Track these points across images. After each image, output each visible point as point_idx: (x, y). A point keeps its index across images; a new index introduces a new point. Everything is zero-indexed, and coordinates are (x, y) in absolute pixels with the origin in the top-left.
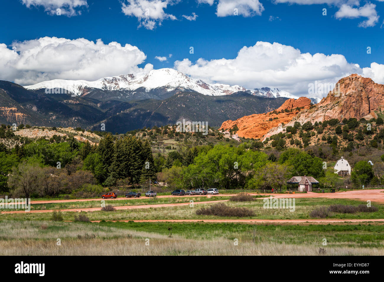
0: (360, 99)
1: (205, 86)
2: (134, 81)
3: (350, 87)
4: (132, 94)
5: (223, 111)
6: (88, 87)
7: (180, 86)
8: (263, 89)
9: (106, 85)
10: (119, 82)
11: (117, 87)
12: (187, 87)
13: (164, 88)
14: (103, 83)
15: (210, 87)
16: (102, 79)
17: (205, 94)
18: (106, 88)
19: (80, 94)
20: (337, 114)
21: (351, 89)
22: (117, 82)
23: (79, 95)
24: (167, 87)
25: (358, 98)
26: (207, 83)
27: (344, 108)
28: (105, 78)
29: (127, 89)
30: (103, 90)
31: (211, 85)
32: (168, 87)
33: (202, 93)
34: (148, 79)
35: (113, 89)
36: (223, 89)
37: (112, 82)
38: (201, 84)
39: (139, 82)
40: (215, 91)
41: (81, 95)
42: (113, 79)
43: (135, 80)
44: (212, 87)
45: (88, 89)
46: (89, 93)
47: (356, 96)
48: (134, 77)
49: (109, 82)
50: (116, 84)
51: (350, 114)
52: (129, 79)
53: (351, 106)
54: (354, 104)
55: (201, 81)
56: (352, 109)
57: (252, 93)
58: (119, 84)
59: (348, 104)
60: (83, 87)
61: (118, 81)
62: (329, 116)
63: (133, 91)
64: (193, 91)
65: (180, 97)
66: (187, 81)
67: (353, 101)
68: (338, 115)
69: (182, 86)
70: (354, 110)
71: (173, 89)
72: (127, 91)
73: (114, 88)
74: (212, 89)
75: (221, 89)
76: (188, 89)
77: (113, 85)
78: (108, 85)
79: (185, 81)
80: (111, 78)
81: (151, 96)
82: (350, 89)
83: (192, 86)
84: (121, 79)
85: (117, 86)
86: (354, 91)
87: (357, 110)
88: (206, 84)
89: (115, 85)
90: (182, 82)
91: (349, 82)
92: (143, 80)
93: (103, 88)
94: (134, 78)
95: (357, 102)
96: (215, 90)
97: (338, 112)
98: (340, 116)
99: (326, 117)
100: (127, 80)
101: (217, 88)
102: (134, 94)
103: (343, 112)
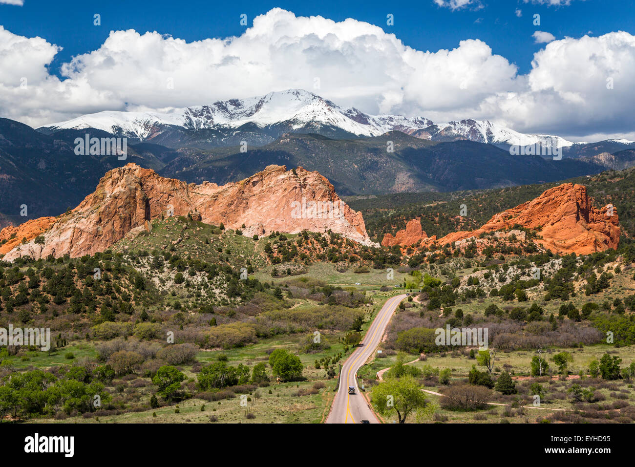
0: (132, 201)
1: (362, 119)
2: (239, 111)
3: (119, 183)
4: (232, 134)
5: (356, 166)
6: (160, 122)
7: (315, 120)
8: (463, 122)
9: (190, 120)
10: (213, 114)
11: (210, 123)
12: (327, 121)
13: (288, 123)
14: (185, 115)
15: (370, 121)
16: (185, 109)
17: (357, 133)
18: (191, 124)
19: (147, 135)
20: (92, 225)
21: (120, 187)
22: (209, 115)
23: (145, 136)
24: (292, 123)
25: (128, 200)
26: (365, 114)
27: (104, 216)
28: (190, 107)
29: (225, 126)
30: (186, 128)
31: (373, 117)
32: (294, 122)
33: (352, 132)
34: (262, 109)
35: (202, 127)
36: (393, 123)
37: (202, 115)
38: (354, 115)
39: (248, 112)
40: (378, 127)
41: (148, 137)
42: (203, 110)
43: (242, 110)
44: (373, 120)
45: (158, 127)
46: (160, 133)
47: (125, 197)
48: (239, 105)
49: (195, 115)
50: (208, 118)
51: (113, 225)
52: (231, 108)
53: (116, 213)
54: (121, 209)
55: (354, 110)
56: (117, 217)
57: (439, 130)
58: (213, 117)
59: (111, 210)
60: (152, 123)
61: (211, 111)
62: (79, 228)
63: (234, 130)
64: (337, 128)
65: (284, 143)
66: (327, 111)
67: (120, 205)
68: (93, 227)
69: (317, 119)
70: (121, 218)
71: (302, 125)
72: (225, 130)
73: (204, 124)
74: (373, 123)
75: (390, 123)
76: (328, 124)
77: (203, 120)
78: (194, 119)
79: (323, 111)
80: (200, 108)
81: (263, 138)
82: (118, 186)
83: (336, 121)
84: (217, 108)
85: (209, 121)
86: (123, 190)
87: (124, 218)
88: (363, 114)
89: (206, 120)
90: (318, 113)
91: (118, 176)
92: (254, 109)
93: (185, 125)
94: (240, 107)
95: (126, 206)
96: (378, 125)
97: (94, 221)
98: (96, 228)
99: (76, 230)
100: (227, 111)
101: (382, 122)
102: (236, 134)
103: (102, 223)
